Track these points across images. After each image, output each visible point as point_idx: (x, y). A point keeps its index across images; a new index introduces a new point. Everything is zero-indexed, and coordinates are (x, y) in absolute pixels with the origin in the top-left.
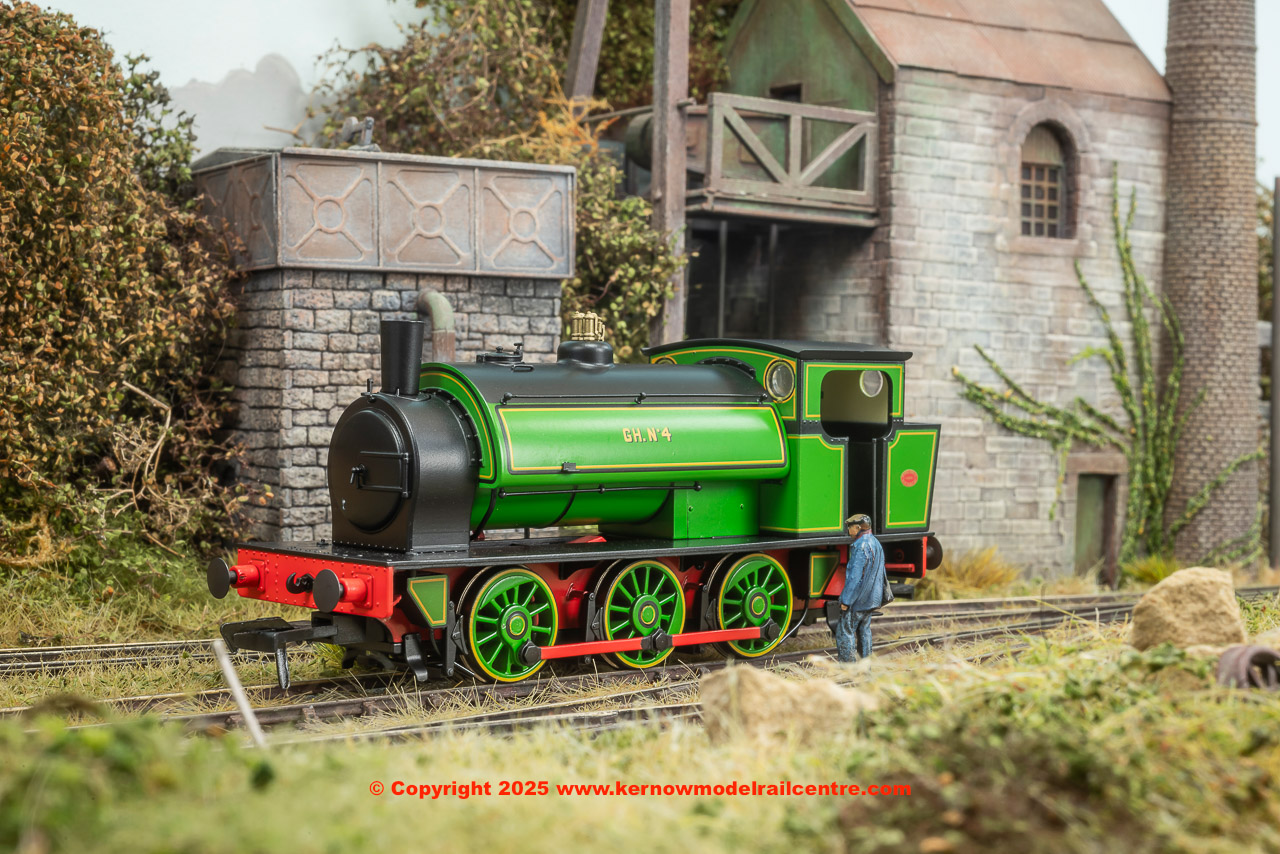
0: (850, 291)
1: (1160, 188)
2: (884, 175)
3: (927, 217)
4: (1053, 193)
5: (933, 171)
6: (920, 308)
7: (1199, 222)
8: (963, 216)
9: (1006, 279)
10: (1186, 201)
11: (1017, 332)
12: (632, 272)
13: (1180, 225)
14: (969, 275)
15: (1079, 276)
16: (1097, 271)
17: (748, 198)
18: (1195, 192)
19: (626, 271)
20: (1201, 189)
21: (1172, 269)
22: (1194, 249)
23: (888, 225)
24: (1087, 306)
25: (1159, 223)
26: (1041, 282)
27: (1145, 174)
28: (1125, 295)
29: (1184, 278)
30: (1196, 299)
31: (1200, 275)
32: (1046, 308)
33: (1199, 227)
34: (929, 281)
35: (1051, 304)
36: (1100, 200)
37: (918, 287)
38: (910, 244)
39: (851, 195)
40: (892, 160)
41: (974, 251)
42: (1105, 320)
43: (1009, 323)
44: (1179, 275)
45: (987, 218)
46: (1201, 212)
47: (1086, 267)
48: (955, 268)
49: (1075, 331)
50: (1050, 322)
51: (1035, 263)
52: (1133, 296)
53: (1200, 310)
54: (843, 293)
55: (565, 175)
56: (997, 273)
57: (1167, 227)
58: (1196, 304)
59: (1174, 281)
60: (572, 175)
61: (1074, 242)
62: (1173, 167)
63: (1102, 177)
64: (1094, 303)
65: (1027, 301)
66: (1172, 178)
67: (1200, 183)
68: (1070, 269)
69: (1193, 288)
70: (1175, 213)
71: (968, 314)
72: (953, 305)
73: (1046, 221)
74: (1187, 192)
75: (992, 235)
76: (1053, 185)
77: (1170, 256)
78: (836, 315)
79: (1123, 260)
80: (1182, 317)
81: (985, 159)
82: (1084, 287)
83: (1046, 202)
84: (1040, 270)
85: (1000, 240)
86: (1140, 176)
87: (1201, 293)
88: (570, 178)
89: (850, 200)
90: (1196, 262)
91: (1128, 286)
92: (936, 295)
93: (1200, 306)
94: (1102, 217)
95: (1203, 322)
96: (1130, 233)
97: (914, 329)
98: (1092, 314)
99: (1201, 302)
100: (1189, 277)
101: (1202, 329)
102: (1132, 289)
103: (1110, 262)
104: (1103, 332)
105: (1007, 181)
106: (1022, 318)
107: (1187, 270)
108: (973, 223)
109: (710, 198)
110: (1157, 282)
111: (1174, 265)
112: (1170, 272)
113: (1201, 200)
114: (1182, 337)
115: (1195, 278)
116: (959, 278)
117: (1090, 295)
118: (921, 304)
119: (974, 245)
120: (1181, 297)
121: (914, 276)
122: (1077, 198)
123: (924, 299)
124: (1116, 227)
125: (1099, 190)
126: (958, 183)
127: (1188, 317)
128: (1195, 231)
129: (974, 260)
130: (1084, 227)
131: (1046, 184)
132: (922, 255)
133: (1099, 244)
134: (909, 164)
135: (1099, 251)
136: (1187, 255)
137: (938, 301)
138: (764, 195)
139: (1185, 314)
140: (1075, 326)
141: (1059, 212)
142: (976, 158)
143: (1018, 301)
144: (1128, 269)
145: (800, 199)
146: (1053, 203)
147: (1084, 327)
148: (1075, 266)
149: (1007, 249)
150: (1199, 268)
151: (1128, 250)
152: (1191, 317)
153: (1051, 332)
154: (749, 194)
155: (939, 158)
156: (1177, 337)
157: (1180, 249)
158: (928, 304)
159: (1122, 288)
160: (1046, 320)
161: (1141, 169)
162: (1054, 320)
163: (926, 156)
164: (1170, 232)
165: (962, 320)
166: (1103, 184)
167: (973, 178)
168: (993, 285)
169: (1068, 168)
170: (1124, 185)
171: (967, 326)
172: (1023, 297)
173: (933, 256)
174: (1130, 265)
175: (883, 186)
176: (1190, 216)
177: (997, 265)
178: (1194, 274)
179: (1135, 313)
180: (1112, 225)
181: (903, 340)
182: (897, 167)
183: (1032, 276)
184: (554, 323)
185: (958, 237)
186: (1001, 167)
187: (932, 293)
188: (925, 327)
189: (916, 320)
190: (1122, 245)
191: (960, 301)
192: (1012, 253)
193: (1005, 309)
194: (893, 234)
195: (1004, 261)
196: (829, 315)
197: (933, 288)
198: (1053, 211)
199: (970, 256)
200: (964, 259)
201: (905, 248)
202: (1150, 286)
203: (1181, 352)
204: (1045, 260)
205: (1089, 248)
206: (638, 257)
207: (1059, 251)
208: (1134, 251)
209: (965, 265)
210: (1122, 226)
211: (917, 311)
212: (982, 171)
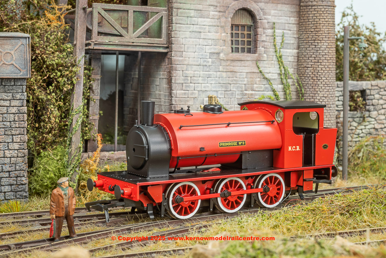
0: (161, 77)
1: (295, 32)
2: (170, 32)
3: (188, 48)
4: (249, 36)
5: (190, 30)
6: (185, 83)
7: (309, 45)
8: (205, 46)
9: (225, 70)
10: (305, 37)
11: (230, 91)
12: (59, 74)
13: (303, 47)
14: (208, 69)
15: (259, 68)
16: (267, 66)
17: (109, 43)
18: (308, 34)
19: (56, 73)
20: (311, 33)
21: (300, 63)
22: (307, 56)
23: (171, 51)
24: (262, 79)
25: (295, 46)
26: (241, 71)
27: (289, 27)
28: (280, 74)
29: (304, 67)
30: (308, 76)
31: (310, 66)
32: (244, 81)
33: (309, 47)
34: (190, 73)
35: (246, 79)
36: (268, 38)
37: (184, 75)
38: (181, 58)
39: (156, 40)
40: (172, 26)
41: (210, 60)
42: (271, 85)
43: (226, 87)
44: (302, 66)
45: (215, 47)
46: (310, 42)
47: (261, 64)
48: (202, 67)
49: (257, 89)
50: (245, 86)
51: (239, 63)
52: (284, 75)
53: (310, 79)
54: (160, 77)
55: (26, 38)
56: (221, 68)
57: (299, 47)
58: (308, 77)
59: (301, 68)
60: (29, 38)
61: (256, 55)
62: (301, 24)
63: (268, 29)
64: (265, 78)
65: (235, 78)
66: (300, 28)
67: (309, 30)
68: (255, 65)
69: (307, 71)
70: (301, 42)
71: (207, 84)
72: (201, 82)
73: (246, 46)
74: (305, 34)
75: (218, 54)
76: (249, 33)
77: (299, 59)
78: (158, 85)
79: (278, 61)
80: (303, 82)
81: (214, 24)
82: (261, 72)
83: (246, 39)
84: (240, 66)
85: (222, 55)
86: (286, 28)
87: (310, 73)
88: (28, 39)
89: (156, 42)
90: (308, 61)
91: (281, 71)
92: (192, 78)
93: (309, 78)
94: (269, 45)
95: (311, 84)
96: (281, 50)
97: (183, 92)
98: (265, 82)
99: (310, 77)
100: (306, 67)
101: (311, 87)
102: (283, 72)
103: (273, 62)
104: (270, 89)
105: (225, 32)
106: (232, 85)
107: (305, 64)
108: (209, 49)
109: (92, 44)
110: (295, 68)
111: (300, 62)
112: (300, 65)
113: (310, 37)
114: (303, 90)
115: (308, 67)
116: (203, 71)
117: (263, 75)
118: (186, 82)
119: (210, 58)
120: (303, 74)
121: (183, 71)
122: (258, 38)
123: (188, 80)
124: (275, 48)
125: (267, 34)
126: (202, 34)
127: (305, 82)
128: (308, 49)
129: (210, 64)
130: (261, 49)
131: (246, 32)
132: (186, 63)
133: (267, 55)
134: (179, 27)
135: (267, 58)
136: (305, 58)
137: (194, 80)
138: (117, 42)
139: (304, 81)
140: (257, 87)
141: (252, 43)
142: (211, 24)
143: (230, 79)
144: (281, 64)
145: (133, 43)
146: (249, 40)
147: (262, 87)
148: (257, 64)
149: (225, 59)
150: (309, 63)
151: (280, 57)
152: (307, 82)
153: (246, 90)
154: (109, 42)
155: (193, 25)
156: (301, 91)
157: (303, 56)
158: (189, 82)
159: (279, 72)
160: (243, 85)
161: (287, 25)
162: (247, 85)
163: (188, 24)
164: (300, 49)
165: (204, 87)
166: (269, 32)
167: (209, 32)
168: (218, 73)
169: (254, 26)
170: (278, 32)
171: (207, 89)
172: (233, 77)
173: (191, 63)
174: (282, 63)
175: (169, 36)
176: (307, 43)
177: (221, 65)
178: (308, 66)
179: (284, 81)
180: (274, 47)
181: (178, 96)
182: (174, 29)
183: (236, 69)
184: (23, 95)
185: (202, 55)
186: (222, 27)
187: (191, 77)
188: (188, 91)
189: (184, 88)
190: (278, 55)
191: (204, 80)
192: (227, 60)
193: (224, 82)
194: (173, 55)
195: (224, 63)
196: (156, 85)
197: (191, 75)
198: (249, 43)
199: (208, 62)
200: (205, 63)
201: (178, 60)
202: (291, 71)
203: (303, 96)
204: (243, 62)
205: (263, 57)
206: (61, 68)
207: (249, 59)
208: (283, 57)
209: (206, 65)
210: (278, 47)
211: (184, 84)
212: (213, 29)
